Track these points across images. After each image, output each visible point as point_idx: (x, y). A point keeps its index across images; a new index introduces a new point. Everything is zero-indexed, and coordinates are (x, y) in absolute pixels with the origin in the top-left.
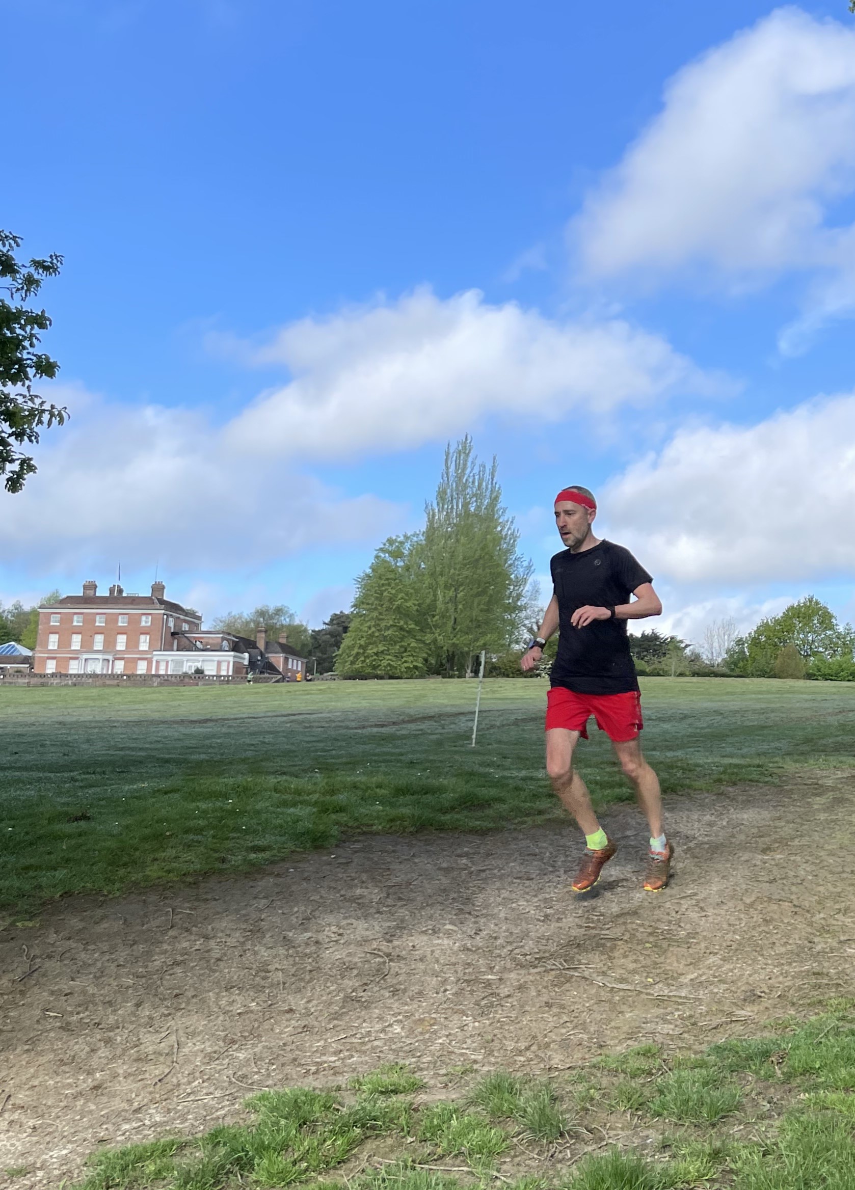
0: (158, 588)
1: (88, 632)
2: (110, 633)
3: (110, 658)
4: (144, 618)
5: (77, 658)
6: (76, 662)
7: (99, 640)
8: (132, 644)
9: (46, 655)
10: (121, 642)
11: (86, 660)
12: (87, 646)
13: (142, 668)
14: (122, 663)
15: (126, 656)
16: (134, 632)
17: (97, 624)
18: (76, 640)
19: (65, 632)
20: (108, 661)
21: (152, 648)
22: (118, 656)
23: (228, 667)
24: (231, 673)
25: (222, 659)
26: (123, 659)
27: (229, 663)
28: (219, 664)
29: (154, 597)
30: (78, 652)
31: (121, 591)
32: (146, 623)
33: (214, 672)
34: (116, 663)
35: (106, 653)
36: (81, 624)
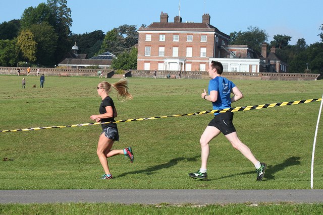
0: (207, 18)
1: (169, 45)
2: (182, 47)
3: (183, 62)
5: (163, 62)
6: (162, 64)
7: (176, 51)
8: (196, 53)
9: (144, 60)
10: (189, 52)
11: (169, 63)
12: (168, 54)
13: (202, 69)
14: (190, 65)
15: (192, 61)
16: (196, 46)
17: (174, 41)
18: (161, 51)
19: (155, 44)
20: (182, 64)
21: (208, 57)
22: (187, 61)
23: (257, 68)
24: (258, 71)
25: (252, 63)
26: (190, 63)
27: (257, 66)
28: (251, 66)
29: (205, 23)
30: (163, 58)
31: (181, 19)
32: (204, 40)
33: (248, 71)
34: (187, 65)
35: (180, 59)
36: (164, 40)
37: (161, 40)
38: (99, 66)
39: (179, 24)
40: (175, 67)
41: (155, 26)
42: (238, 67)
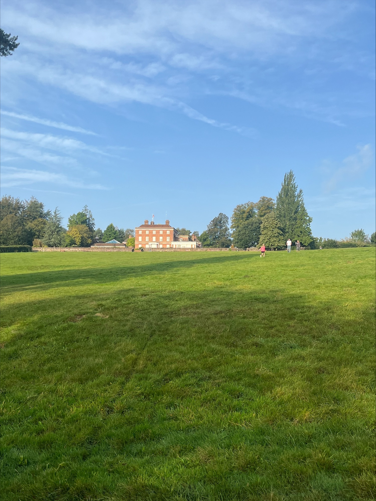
0: (168, 222)
1: (151, 235)
2: (157, 235)
3: (158, 244)
4: (167, 231)
5: (148, 244)
7: (154, 238)
8: (164, 239)
9: (138, 243)
10: (161, 239)
11: (151, 244)
12: (151, 240)
13: (168, 246)
14: (162, 245)
16: (165, 235)
17: (154, 233)
18: (147, 239)
19: (144, 235)
21: (171, 241)
22: (160, 243)
23: (195, 246)
24: (196, 247)
25: (192, 244)
26: (162, 244)
27: (195, 245)
28: (192, 245)
29: (167, 225)
30: (148, 242)
31: (154, 223)
32: (168, 232)
33: (191, 247)
34: (160, 245)
35: (157, 242)
36: (148, 233)
37: (147, 233)
38: (116, 246)
39: (153, 225)
40: (154, 246)
41: (142, 226)
42: (186, 246)
